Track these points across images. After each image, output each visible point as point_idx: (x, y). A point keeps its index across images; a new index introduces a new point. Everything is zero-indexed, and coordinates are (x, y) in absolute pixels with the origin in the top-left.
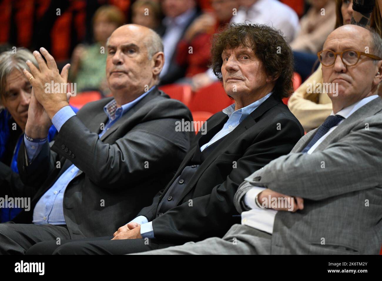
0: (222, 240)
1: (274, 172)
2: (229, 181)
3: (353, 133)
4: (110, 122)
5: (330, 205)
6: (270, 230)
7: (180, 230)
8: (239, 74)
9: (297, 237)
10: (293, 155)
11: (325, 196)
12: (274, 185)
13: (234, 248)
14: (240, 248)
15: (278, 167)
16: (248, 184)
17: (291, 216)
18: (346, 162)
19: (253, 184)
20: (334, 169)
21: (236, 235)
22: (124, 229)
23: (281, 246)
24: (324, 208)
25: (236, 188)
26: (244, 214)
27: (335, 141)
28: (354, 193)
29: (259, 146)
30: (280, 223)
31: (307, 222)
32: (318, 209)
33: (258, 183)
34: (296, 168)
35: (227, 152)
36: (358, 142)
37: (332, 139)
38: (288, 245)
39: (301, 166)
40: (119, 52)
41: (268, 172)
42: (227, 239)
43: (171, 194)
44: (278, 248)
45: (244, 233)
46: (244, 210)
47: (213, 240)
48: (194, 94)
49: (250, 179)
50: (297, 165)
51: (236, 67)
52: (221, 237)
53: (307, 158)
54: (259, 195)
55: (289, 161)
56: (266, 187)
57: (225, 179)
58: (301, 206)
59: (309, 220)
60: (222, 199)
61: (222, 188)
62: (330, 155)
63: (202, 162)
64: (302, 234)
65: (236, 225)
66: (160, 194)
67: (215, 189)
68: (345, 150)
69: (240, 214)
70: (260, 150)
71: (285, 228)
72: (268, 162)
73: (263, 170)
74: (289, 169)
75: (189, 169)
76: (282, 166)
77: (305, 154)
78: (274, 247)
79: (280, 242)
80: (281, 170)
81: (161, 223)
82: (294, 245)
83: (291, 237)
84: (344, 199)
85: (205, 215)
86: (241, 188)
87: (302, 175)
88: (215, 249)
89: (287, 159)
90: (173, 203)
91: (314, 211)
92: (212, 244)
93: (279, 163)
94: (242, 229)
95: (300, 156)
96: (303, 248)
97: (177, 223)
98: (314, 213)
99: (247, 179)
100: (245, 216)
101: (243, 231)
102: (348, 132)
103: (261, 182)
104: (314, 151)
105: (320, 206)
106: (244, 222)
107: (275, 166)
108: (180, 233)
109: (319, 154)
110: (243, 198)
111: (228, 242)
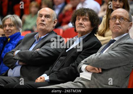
0: (73, 82)
1: (91, 59)
2: (76, 62)
3: (119, 46)
4: (36, 42)
5: (111, 71)
6: (90, 79)
7: (58, 79)
8: (83, 25)
9: (99, 82)
10: (98, 53)
11: (109, 68)
12: (91, 64)
13: (77, 85)
14: (79, 85)
15: (93, 58)
16: (82, 63)
17: (97, 75)
18: (116, 56)
19: (84, 64)
20: (112, 59)
21: (78, 81)
22: (39, 78)
23: (93, 85)
24: (109, 72)
25: (78, 64)
26: (81, 73)
27: (112, 49)
28: (119, 67)
29: (86, 50)
30: (93, 77)
31: (102, 77)
32: (106, 72)
33: (86, 63)
34: (99, 58)
35: (75, 52)
36: (120, 49)
37: (112, 48)
38: (96, 85)
39: (101, 58)
40: (43, 16)
41: (89, 59)
42: (75, 82)
43: (55, 67)
44: (93, 86)
45: (81, 80)
46: (81, 72)
47: (70, 82)
48: (64, 32)
49: (83, 62)
50: (99, 57)
51: (82, 23)
52: (73, 81)
53: (103, 55)
54: (86, 67)
55: (97, 56)
56: (89, 65)
57: (74, 62)
58: (101, 71)
59: (103, 76)
60: (73, 68)
61: (73, 64)
62: (111, 54)
63: (66, 55)
64: (101, 81)
65: (78, 77)
66: (51, 67)
67: (71, 65)
68: (116, 52)
69: (79, 74)
70: (87, 51)
71: (95, 79)
72: (89, 56)
73: (87, 58)
74: (97, 58)
75: (62, 58)
76: (94, 58)
77: (102, 53)
78: (91, 85)
79: (93, 83)
80: (94, 59)
81: (52, 76)
82: (98, 85)
83: (97, 82)
84: (116, 69)
85: (67, 74)
86: (80, 65)
87: (101, 61)
88: (71, 86)
89: (96, 55)
90: (56, 70)
91: (105, 73)
92: (69, 84)
93: (93, 56)
94: (80, 79)
95: (100, 54)
96: (101, 86)
97: (57, 76)
98: (105, 74)
99: (82, 62)
100: (81, 74)
101: (80, 80)
102: (117, 46)
103: (87, 63)
104: (105, 52)
105: (107, 71)
106: (81, 76)
107: (92, 57)
108: (58, 80)
109: (107, 53)
110: (80, 68)
111: (75, 83)
